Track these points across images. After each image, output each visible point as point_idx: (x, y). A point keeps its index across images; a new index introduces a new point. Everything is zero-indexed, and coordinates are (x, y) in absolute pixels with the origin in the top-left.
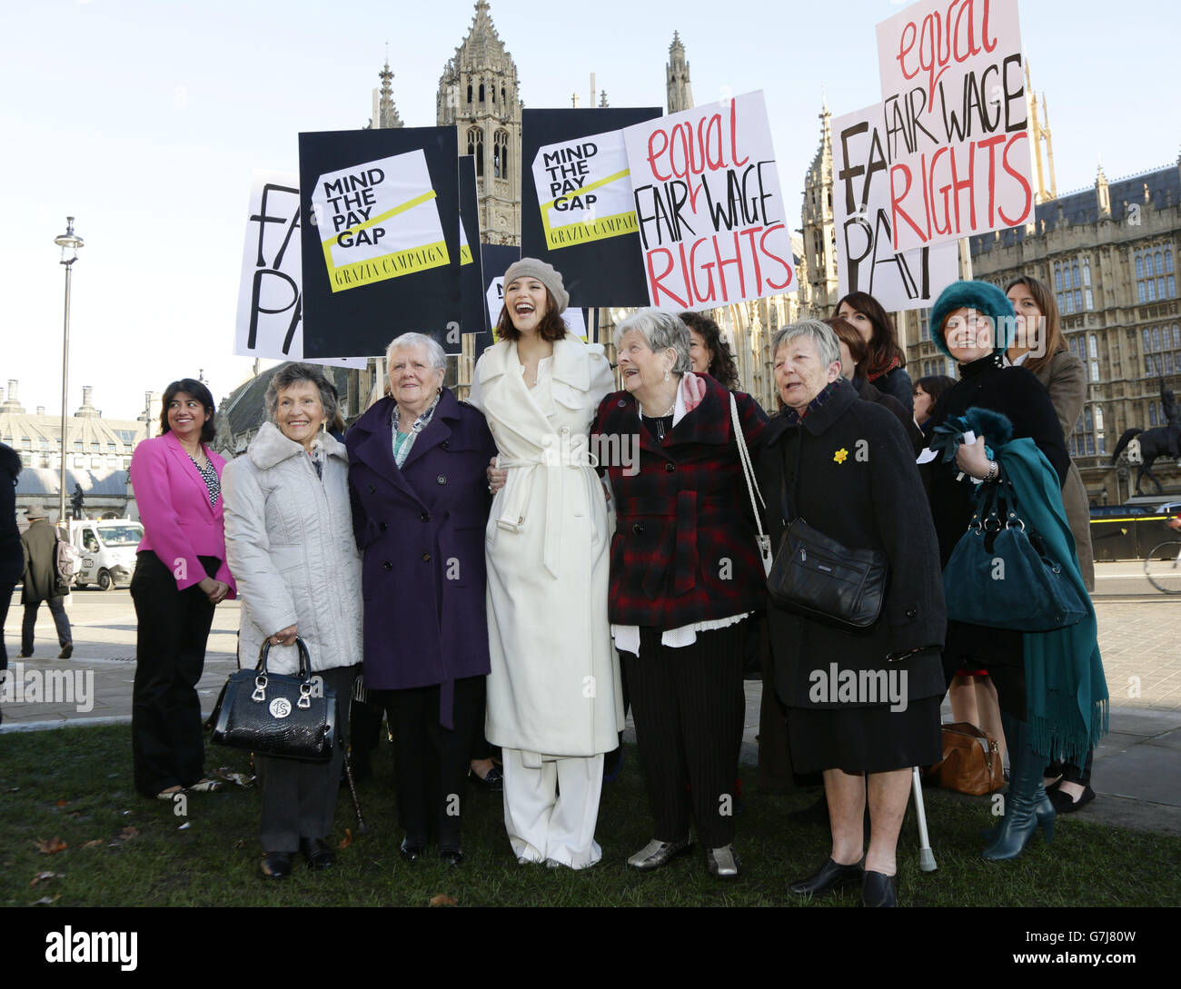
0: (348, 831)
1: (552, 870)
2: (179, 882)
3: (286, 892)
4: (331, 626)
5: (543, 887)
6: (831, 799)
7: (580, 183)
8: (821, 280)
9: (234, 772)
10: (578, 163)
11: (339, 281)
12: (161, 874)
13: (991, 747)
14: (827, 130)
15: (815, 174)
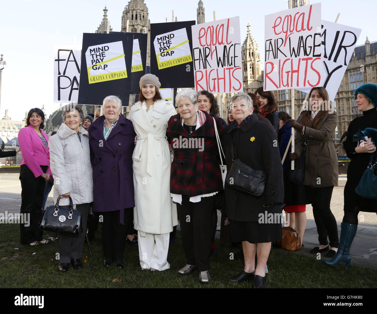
0: (86, 257)
1: (152, 271)
2: (32, 272)
3: (66, 276)
4: (84, 190)
5: (149, 277)
6: (244, 251)
7: (169, 47)
8: (246, 80)
9: (50, 237)
10: (168, 41)
11: (91, 80)
12: (26, 269)
13: (298, 235)
14: (249, 31)
15: (245, 45)
